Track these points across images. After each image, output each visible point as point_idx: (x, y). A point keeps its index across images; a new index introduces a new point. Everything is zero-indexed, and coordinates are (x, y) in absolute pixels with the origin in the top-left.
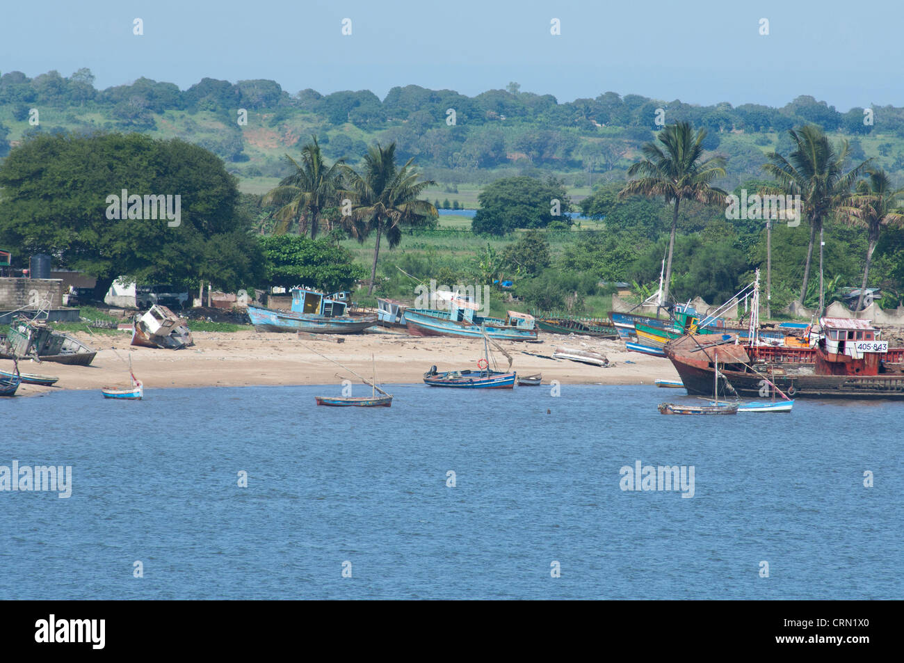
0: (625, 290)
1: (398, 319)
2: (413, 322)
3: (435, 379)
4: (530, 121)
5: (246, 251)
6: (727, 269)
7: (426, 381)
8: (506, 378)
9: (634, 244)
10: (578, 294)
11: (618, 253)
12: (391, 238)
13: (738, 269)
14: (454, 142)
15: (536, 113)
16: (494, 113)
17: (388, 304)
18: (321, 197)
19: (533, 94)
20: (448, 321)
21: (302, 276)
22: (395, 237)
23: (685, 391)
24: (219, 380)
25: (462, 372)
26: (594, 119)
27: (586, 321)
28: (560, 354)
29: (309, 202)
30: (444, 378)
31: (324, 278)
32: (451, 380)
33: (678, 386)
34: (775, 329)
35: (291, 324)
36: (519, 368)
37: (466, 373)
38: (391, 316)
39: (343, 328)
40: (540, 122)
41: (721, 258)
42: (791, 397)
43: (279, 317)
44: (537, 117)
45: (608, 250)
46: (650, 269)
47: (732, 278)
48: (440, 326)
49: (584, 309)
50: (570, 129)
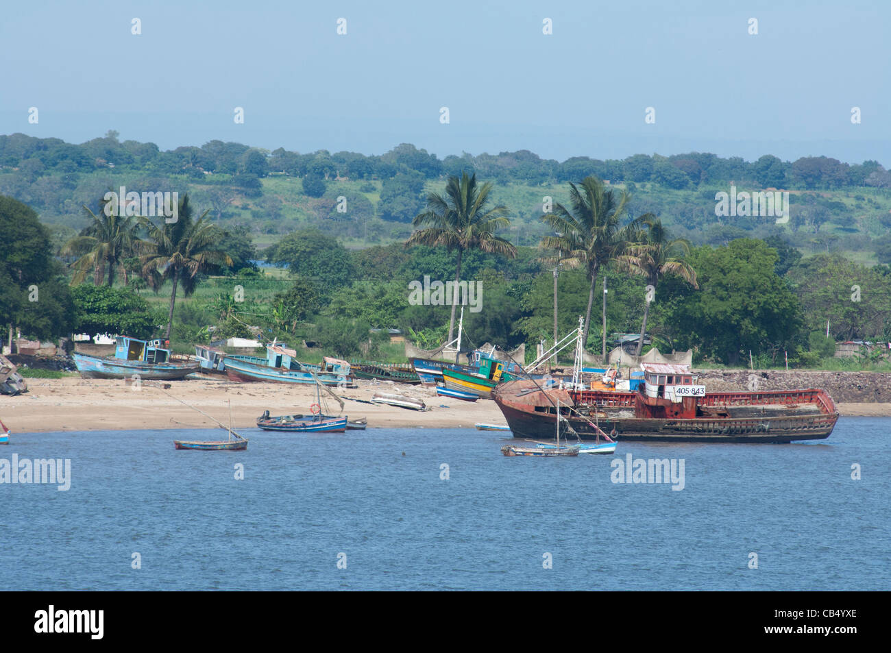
0: (397, 336)
1: (215, 365)
2: (232, 369)
3: (267, 424)
4: (138, 169)
5: (61, 300)
6: (501, 316)
7: (259, 425)
8: (337, 422)
9: (402, 291)
10: (372, 340)
11: (387, 300)
12: (187, 287)
13: (512, 316)
14: (64, 189)
15: (143, 161)
16: (103, 161)
17: (205, 351)
18: (117, 247)
19: (136, 142)
20: (266, 367)
21: (107, 324)
22: (190, 286)
23: (511, 434)
24: (64, 425)
25: (295, 417)
26: (201, 166)
27: (387, 368)
28: (378, 399)
29: (106, 252)
30: (277, 423)
31: (128, 325)
32: (284, 424)
33: (506, 430)
34: (564, 374)
35: (116, 371)
36: (350, 412)
37: (299, 417)
38: (209, 362)
39: (165, 374)
40: (148, 170)
41: (495, 305)
42: (614, 440)
43: (104, 364)
44: (145, 165)
45: (376, 297)
46: (423, 316)
47: (505, 324)
48: (259, 372)
49: (378, 355)
50: (179, 176)
